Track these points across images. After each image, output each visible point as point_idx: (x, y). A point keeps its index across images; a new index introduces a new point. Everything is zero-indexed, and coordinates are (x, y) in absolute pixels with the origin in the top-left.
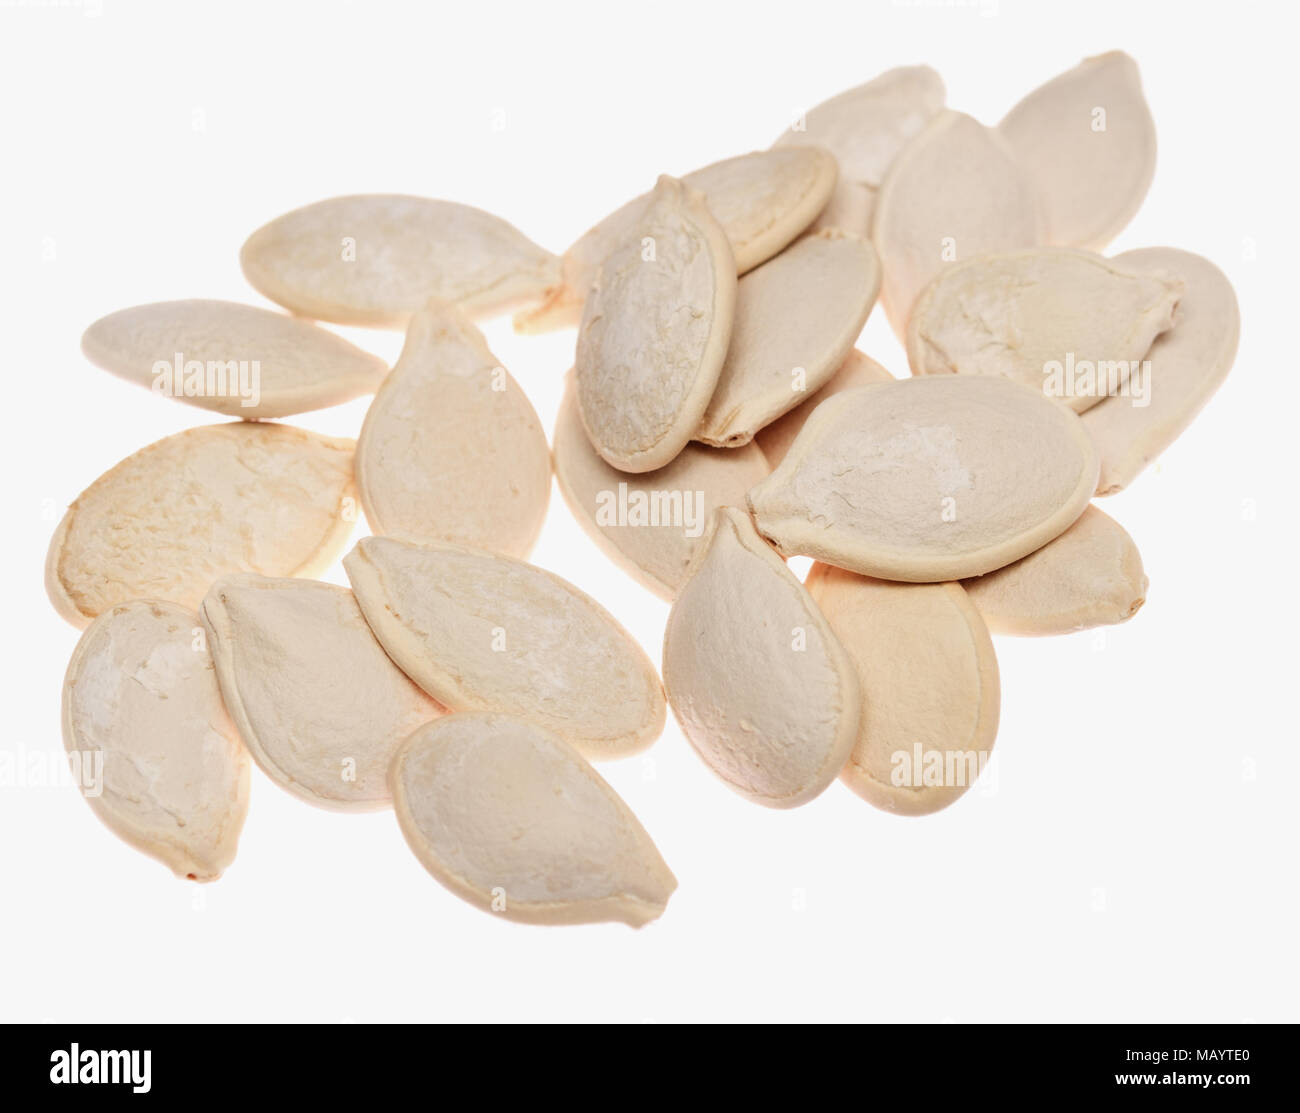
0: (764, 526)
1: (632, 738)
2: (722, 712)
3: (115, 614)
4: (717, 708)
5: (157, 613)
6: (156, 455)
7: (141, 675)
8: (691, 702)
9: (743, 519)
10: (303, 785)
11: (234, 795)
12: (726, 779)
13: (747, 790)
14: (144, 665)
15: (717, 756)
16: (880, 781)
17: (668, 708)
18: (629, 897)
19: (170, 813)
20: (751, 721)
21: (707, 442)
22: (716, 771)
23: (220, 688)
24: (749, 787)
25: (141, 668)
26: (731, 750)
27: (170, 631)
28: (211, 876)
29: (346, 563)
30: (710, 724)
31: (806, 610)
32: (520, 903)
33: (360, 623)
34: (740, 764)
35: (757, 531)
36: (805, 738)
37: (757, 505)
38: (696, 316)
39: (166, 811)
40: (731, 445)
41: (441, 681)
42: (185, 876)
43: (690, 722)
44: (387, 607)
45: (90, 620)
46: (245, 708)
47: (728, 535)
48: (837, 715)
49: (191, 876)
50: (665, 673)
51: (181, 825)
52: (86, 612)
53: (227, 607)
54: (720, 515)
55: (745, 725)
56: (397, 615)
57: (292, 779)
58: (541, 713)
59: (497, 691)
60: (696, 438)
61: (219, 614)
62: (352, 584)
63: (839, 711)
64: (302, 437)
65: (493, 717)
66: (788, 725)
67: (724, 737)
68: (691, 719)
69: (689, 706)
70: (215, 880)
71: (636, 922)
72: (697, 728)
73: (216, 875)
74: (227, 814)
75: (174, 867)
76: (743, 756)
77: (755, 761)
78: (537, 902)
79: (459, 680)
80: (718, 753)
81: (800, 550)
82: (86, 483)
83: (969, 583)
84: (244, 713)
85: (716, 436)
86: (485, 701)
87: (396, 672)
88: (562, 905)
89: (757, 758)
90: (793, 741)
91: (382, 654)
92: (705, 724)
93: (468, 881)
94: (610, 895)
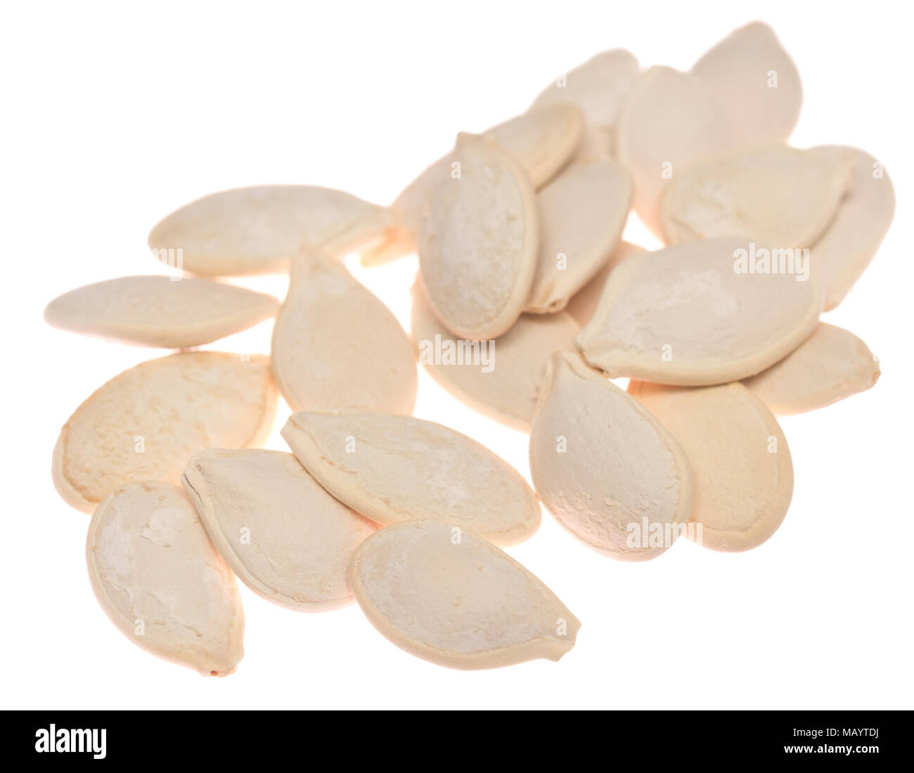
0: (592, 359)
1: (524, 528)
2: (588, 496)
3: (116, 495)
4: (583, 494)
5: (148, 489)
6: (121, 383)
7: (146, 533)
8: (561, 494)
9: (574, 358)
10: (285, 595)
11: (233, 612)
12: (598, 547)
13: (615, 551)
14: (147, 526)
15: (589, 531)
16: (714, 529)
17: (541, 505)
18: (546, 637)
19: (190, 628)
20: (613, 497)
21: (533, 311)
22: (589, 543)
23: (208, 534)
24: (618, 549)
25: (145, 529)
26: (600, 523)
27: (160, 500)
28: (229, 670)
29: (284, 433)
30: (580, 507)
31: (638, 411)
32: (467, 654)
33: (303, 473)
34: (608, 532)
35: (587, 364)
36: (657, 502)
37: (584, 345)
38: (511, 218)
39: (187, 627)
40: (553, 310)
41: (373, 505)
42: (209, 673)
43: (562, 510)
44: (323, 458)
45: (96, 505)
46: (231, 546)
47: (565, 372)
48: (678, 482)
49: (214, 673)
50: (535, 480)
51: (199, 636)
52: (91, 499)
53: (203, 474)
54: (556, 358)
55: (608, 501)
56: (331, 463)
57: (276, 591)
58: (453, 517)
59: (417, 506)
60: (525, 309)
61: (198, 480)
62: (291, 447)
63: (678, 478)
64: (226, 357)
65: (420, 522)
66: (641, 495)
67: (593, 514)
68: (564, 508)
69: (560, 497)
70: (232, 673)
71: (555, 656)
72: (570, 513)
73: (233, 668)
74: (231, 625)
75: (200, 668)
76: (610, 525)
77: (620, 527)
78: (480, 651)
79: (387, 502)
80: (589, 528)
81: (621, 373)
82: (72, 411)
83: (747, 381)
84: (230, 548)
85: (541, 306)
86: (410, 514)
87: (338, 505)
88: (498, 651)
89: (622, 524)
90: (648, 506)
91: (324, 493)
92: (575, 508)
93: (425, 643)
94: (534, 638)
